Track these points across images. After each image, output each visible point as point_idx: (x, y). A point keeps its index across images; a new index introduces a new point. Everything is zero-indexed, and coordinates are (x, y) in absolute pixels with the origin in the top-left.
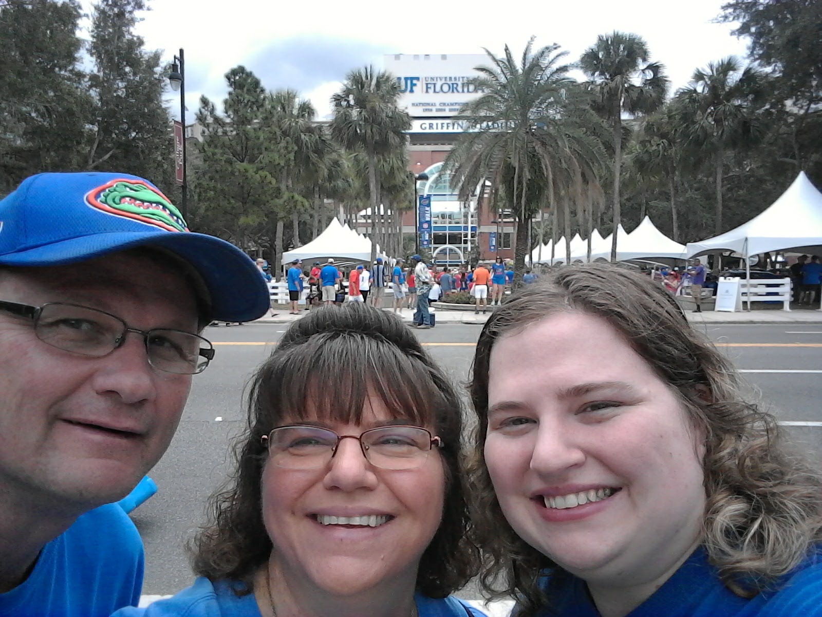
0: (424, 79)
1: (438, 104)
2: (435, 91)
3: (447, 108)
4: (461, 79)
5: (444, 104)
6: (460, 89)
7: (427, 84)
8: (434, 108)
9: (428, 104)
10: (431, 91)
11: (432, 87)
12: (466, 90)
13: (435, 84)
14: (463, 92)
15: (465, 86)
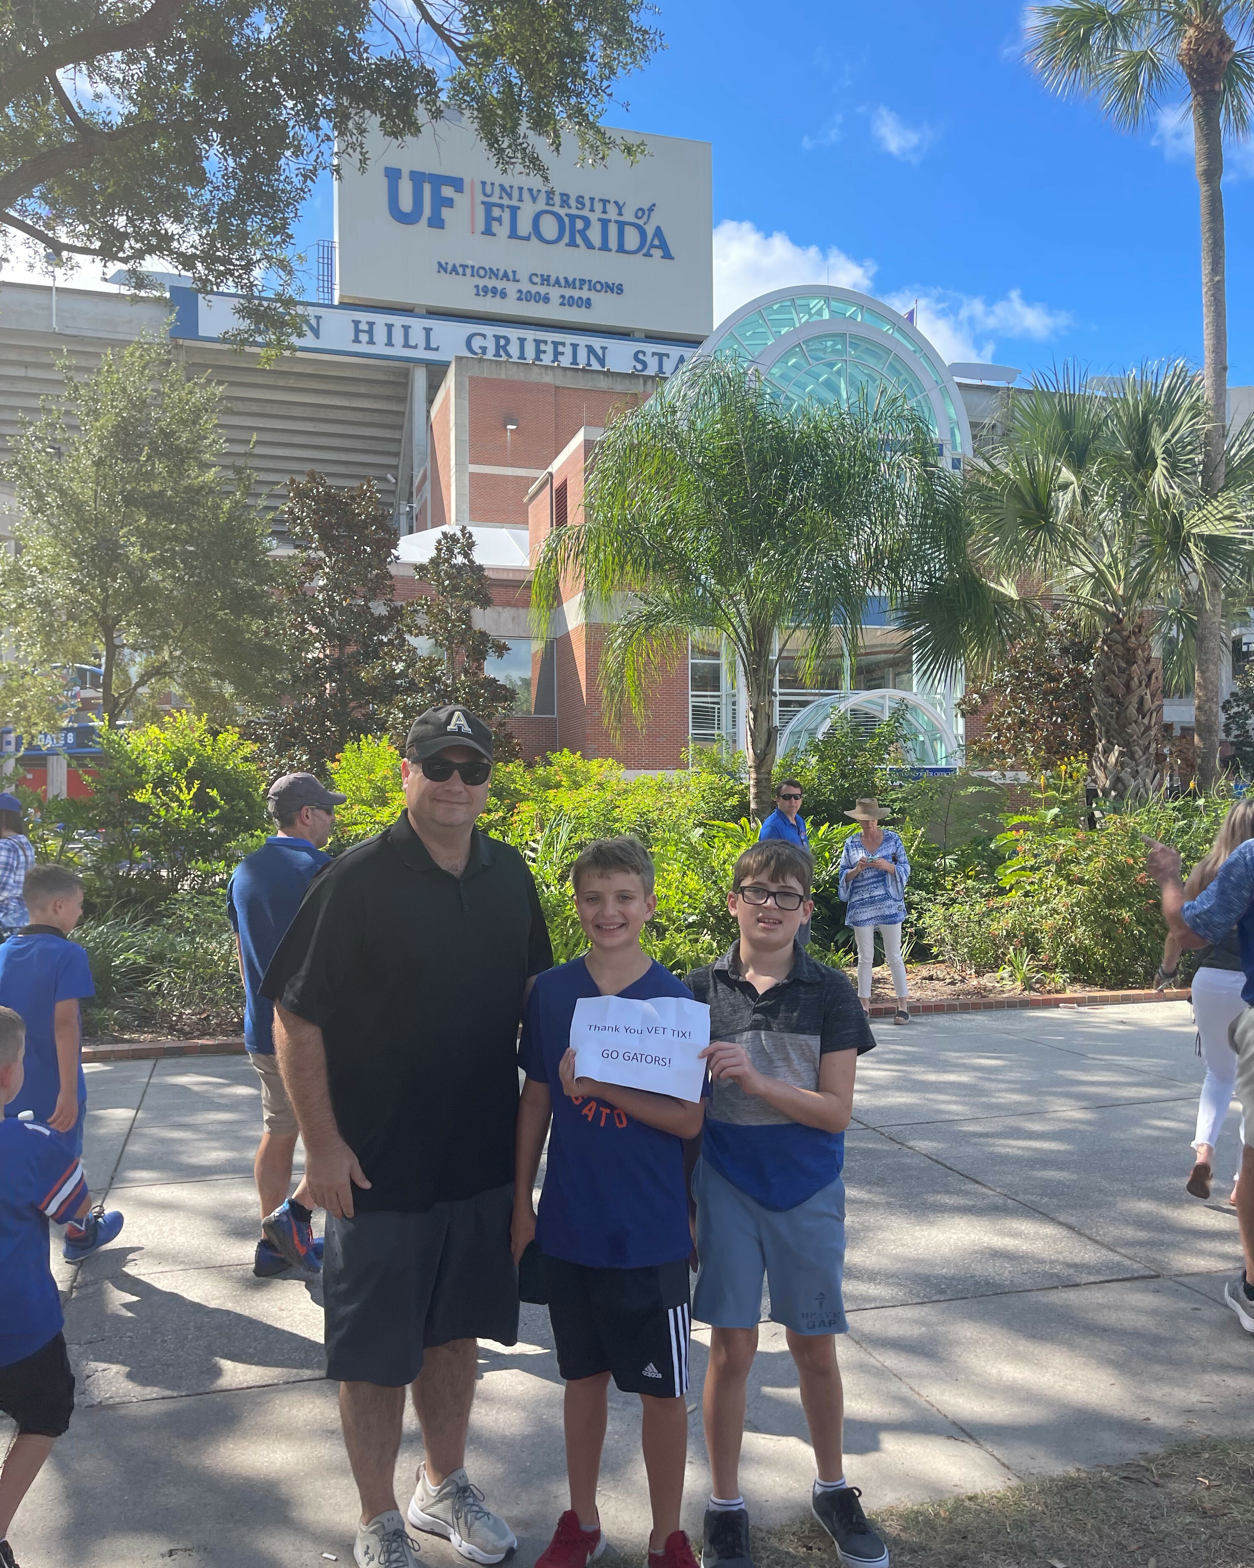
0: (478, 188)
1: (523, 276)
2: (513, 234)
3: (555, 293)
4: (598, 206)
5: (546, 280)
6: (595, 234)
7: (488, 207)
8: (511, 288)
9: (493, 273)
10: (502, 230)
11: (506, 216)
12: (613, 243)
13: (514, 210)
14: (605, 247)
15: (613, 229)
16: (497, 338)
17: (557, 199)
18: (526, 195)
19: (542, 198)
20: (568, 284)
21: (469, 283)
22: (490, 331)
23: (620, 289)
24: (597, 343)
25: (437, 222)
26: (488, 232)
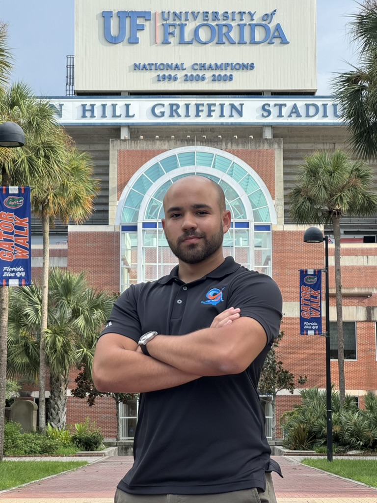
0: (159, 18)
7: (165, 26)
10: (174, 40)
11: (177, 31)
12: (247, 38)
13: (182, 27)
14: (242, 42)
15: (247, 30)
16: (171, 105)
17: (210, 16)
18: (190, 17)
19: (200, 17)
20: (217, 67)
21: (154, 74)
22: (167, 101)
23: (252, 67)
24: (237, 101)
25: (134, 41)
26: (166, 42)
